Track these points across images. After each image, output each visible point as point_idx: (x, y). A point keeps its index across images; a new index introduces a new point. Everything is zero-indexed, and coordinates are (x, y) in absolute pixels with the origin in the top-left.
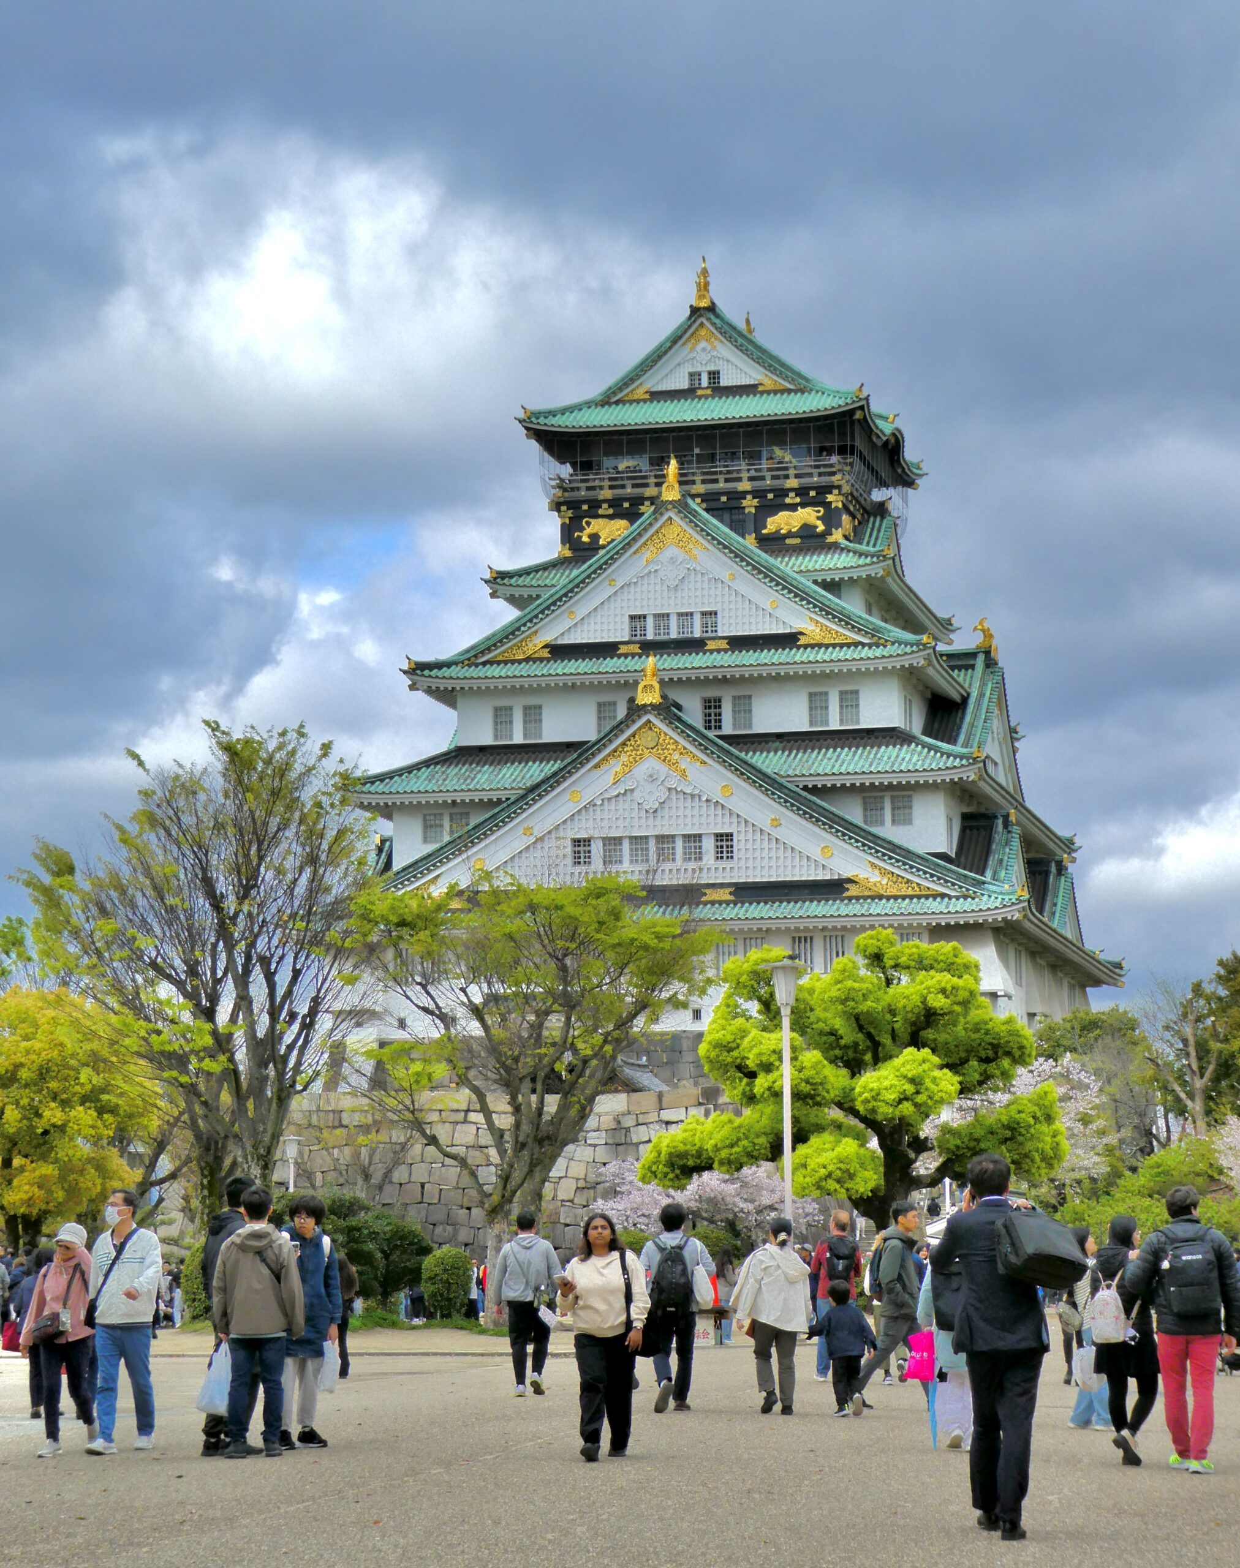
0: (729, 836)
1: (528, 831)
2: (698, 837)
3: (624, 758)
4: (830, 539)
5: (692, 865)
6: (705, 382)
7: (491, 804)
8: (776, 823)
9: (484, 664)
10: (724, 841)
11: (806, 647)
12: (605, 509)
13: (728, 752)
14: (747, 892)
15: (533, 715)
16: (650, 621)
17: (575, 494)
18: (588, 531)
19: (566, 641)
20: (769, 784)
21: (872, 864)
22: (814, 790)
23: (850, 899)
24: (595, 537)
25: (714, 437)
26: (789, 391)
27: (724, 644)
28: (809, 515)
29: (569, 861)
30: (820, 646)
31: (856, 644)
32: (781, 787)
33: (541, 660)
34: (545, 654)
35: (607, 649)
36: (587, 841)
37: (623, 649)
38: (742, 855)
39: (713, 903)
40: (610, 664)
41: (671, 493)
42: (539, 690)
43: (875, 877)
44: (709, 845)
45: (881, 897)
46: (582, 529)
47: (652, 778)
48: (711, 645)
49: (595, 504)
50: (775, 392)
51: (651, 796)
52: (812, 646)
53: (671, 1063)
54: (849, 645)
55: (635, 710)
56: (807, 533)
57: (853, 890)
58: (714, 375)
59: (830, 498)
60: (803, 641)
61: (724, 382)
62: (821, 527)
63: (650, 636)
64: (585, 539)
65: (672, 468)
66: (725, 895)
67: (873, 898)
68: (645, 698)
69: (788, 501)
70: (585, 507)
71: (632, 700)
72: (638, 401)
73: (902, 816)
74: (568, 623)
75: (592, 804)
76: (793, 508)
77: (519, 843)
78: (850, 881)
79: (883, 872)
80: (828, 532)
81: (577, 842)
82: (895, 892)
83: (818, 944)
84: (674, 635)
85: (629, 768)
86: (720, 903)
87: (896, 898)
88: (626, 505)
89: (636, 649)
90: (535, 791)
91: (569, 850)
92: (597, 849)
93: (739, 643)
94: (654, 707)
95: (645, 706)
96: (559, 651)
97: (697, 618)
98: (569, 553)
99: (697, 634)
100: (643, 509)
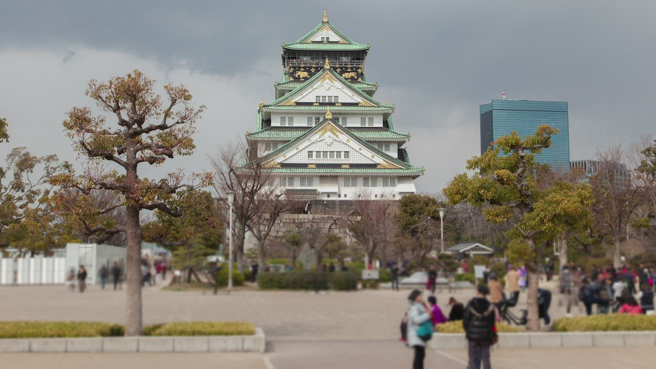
0: (348, 152)
1: (297, 149)
2: (340, 152)
3: (322, 131)
4: (358, 80)
5: (339, 159)
6: (325, 40)
7: (286, 142)
8: (360, 149)
9: (279, 106)
10: (347, 153)
11: (361, 106)
12: (302, 69)
13: (348, 131)
14: (353, 166)
15: (291, 119)
16: (321, 97)
18: (297, 74)
19: (300, 101)
20: (358, 140)
21: (384, 160)
22: (368, 141)
23: (378, 169)
24: (299, 76)
25: (331, 53)
26: (347, 44)
27: (340, 105)
28: (353, 74)
29: (307, 156)
30: (364, 106)
31: (374, 106)
32: (361, 140)
33: (294, 106)
34: (295, 104)
35: (311, 104)
36: (312, 152)
37: (315, 104)
38: (351, 157)
39: (344, 168)
40: (312, 108)
41: (327, 66)
42: (293, 113)
43: (385, 163)
44: (343, 154)
45: (386, 168)
46: (296, 74)
47: (330, 137)
48: (337, 104)
49: (300, 68)
50: (343, 44)
51: (329, 141)
52: (362, 106)
53: (333, 208)
54: (371, 107)
55: (325, 120)
56: (352, 78)
57: (379, 167)
58: (328, 38)
59: (358, 70)
60: (360, 105)
61: (330, 40)
62: (356, 77)
63: (321, 101)
64: (297, 76)
65: (327, 61)
66: (347, 166)
67: (384, 169)
68: (327, 117)
70: (296, 69)
71: (324, 117)
72: (309, 43)
73: (388, 149)
74: (300, 97)
75: (314, 143)
76: (349, 72)
77: (295, 151)
78: (378, 164)
79: (387, 162)
80: (357, 79)
81: (309, 152)
82: (389, 167)
83: (370, 180)
84: (327, 101)
85: (323, 134)
86: (346, 168)
87: (390, 169)
88: (308, 68)
89: (318, 104)
90: (298, 139)
91: (307, 154)
92: (314, 154)
93: (344, 104)
94: (330, 119)
95: (328, 119)
96: (298, 104)
97: (333, 98)
98: (293, 80)
99: (333, 101)
100: (312, 70)
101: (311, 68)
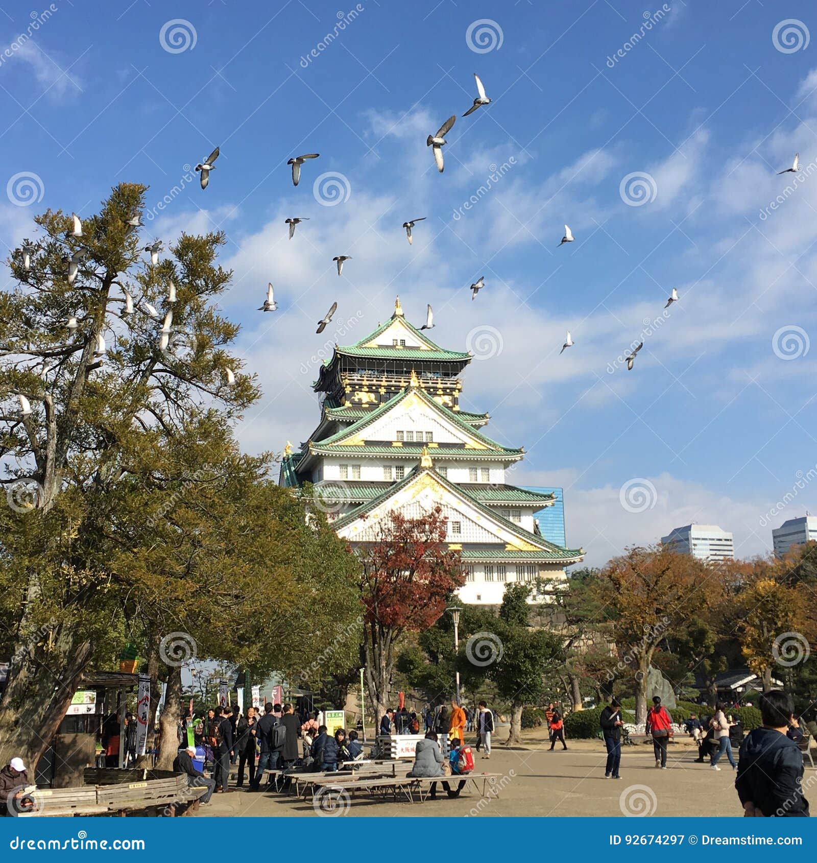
0: (459, 523)
1: (376, 517)
2: (446, 522)
3: (416, 488)
4: (456, 409)
6: (399, 343)
8: (478, 518)
9: (337, 446)
10: (456, 524)
13: (458, 488)
14: (468, 546)
15: (357, 469)
16: (405, 433)
17: (353, 382)
18: (358, 397)
19: (370, 439)
20: (475, 502)
21: (518, 538)
22: (489, 505)
23: (508, 550)
24: (361, 400)
26: (432, 350)
27: (437, 445)
28: (447, 399)
30: (475, 449)
31: (491, 450)
32: (480, 504)
33: (361, 446)
34: (363, 443)
35: (388, 444)
37: (395, 444)
38: (465, 531)
41: (415, 383)
42: (361, 458)
43: (519, 543)
44: (450, 526)
45: (520, 550)
46: (355, 396)
47: (428, 497)
48: (431, 445)
49: (361, 386)
50: (426, 351)
51: (428, 504)
52: (472, 449)
55: (419, 468)
56: (445, 405)
57: (509, 547)
58: (403, 341)
59: (454, 393)
60: (469, 447)
61: (406, 345)
62: (451, 404)
63: (405, 440)
64: (356, 400)
65: (414, 373)
66: (459, 547)
67: (517, 551)
68: (425, 464)
69: (438, 393)
70: (357, 387)
72: (374, 348)
74: (371, 432)
75: (403, 506)
77: (372, 521)
78: (507, 543)
79: (522, 540)
80: (453, 406)
82: (527, 549)
83: (495, 569)
84: (415, 440)
85: (417, 492)
87: (527, 551)
88: (374, 388)
89: (400, 444)
90: (377, 501)
93: (443, 445)
94: (429, 468)
95: (425, 467)
96: (368, 443)
97: (424, 434)
98: (351, 405)
99: (424, 441)
100: (380, 390)
101: (380, 386)
